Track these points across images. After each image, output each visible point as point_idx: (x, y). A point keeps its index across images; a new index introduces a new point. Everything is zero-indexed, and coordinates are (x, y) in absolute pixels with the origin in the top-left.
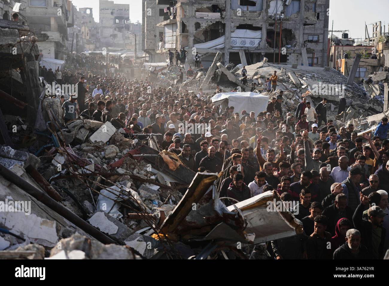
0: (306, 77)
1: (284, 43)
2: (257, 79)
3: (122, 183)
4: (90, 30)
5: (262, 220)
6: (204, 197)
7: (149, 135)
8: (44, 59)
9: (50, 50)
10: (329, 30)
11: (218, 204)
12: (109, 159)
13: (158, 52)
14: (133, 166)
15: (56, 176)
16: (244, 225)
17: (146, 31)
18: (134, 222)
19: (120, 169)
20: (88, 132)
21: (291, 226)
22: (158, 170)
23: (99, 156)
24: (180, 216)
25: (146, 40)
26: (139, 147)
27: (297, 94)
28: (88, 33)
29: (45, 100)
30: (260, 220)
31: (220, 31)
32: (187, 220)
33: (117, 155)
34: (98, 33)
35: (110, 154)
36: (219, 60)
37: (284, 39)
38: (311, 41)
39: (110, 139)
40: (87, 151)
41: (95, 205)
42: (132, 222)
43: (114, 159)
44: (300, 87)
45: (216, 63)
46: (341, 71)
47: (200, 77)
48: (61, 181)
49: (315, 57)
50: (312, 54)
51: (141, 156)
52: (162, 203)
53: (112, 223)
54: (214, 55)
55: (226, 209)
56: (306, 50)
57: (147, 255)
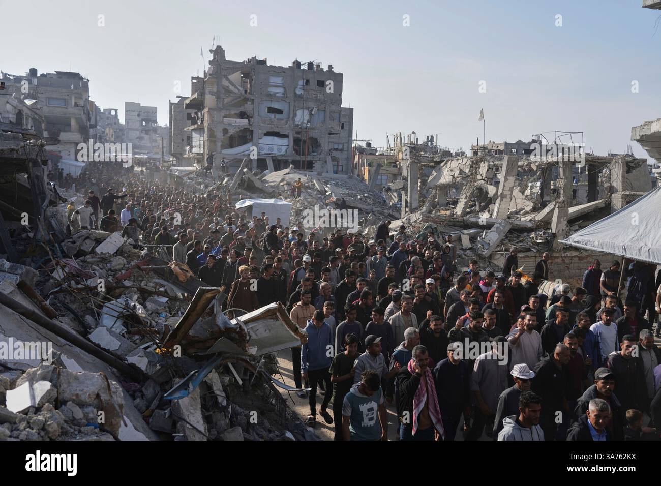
0: (331, 184)
1: (311, 150)
2: (283, 185)
3: (128, 296)
4: (115, 132)
5: (268, 331)
6: (206, 311)
7: (159, 247)
8: (63, 161)
9: (69, 152)
10: (353, 139)
11: (221, 318)
12: (116, 271)
13: (185, 156)
14: (141, 278)
15: (56, 290)
16: (248, 338)
17: (173, 135)
18: (138, 337)
19: (127, 281)
20: (94, 243)
21: (296, 336)
22: (168, 281)
23: (104, 268)
24: (183, 330)
25: (173, 144)
26: (148, 258)
27: (322, 201)
28: (112, 135)
29: (48, 209)
30: (266, 331)
31: (248, 137)
32: (190, 334)
33: (124, 267)
34: (124, 135)
35: (116, 266)
36: (246, 166)
37: (310, 147)
38: (336, 150)
39: (118, 250)
40: (92, 264)
41: (98, 320)
42: (136, 337)
43: (120, 271)
44: (325, 194)
45: (242, 169)
46: (365, 178)
47: (226, 183)
48: (61, 295)
49: (340, 164)
50: (336, 162)
51: (149, 268)
52: (170, 315)
53: (114, 338)
54: (241, 161)
55: (229, 323)
56: (331, 158)
57: (148, 371)
